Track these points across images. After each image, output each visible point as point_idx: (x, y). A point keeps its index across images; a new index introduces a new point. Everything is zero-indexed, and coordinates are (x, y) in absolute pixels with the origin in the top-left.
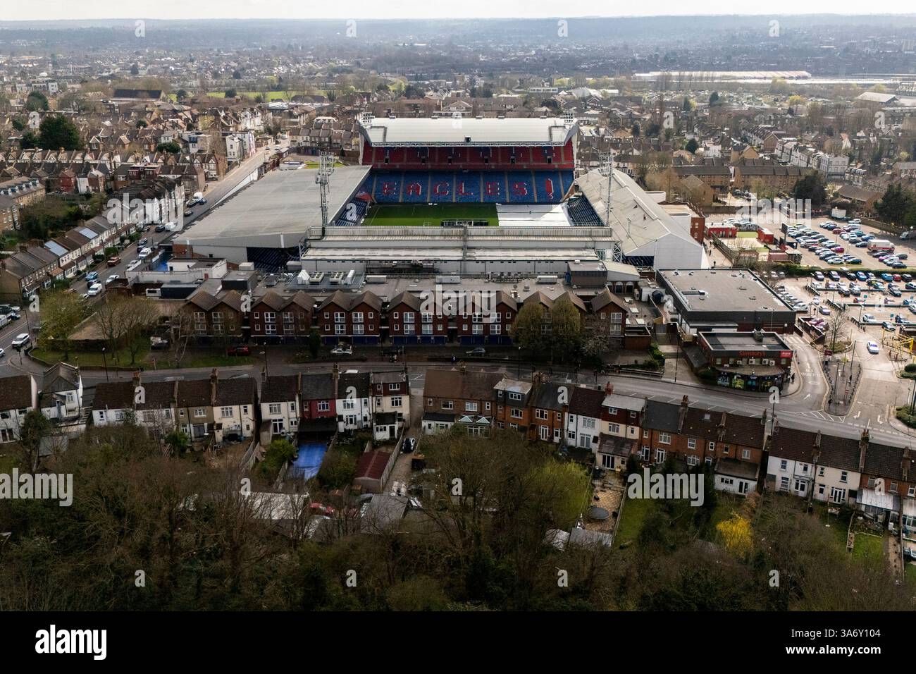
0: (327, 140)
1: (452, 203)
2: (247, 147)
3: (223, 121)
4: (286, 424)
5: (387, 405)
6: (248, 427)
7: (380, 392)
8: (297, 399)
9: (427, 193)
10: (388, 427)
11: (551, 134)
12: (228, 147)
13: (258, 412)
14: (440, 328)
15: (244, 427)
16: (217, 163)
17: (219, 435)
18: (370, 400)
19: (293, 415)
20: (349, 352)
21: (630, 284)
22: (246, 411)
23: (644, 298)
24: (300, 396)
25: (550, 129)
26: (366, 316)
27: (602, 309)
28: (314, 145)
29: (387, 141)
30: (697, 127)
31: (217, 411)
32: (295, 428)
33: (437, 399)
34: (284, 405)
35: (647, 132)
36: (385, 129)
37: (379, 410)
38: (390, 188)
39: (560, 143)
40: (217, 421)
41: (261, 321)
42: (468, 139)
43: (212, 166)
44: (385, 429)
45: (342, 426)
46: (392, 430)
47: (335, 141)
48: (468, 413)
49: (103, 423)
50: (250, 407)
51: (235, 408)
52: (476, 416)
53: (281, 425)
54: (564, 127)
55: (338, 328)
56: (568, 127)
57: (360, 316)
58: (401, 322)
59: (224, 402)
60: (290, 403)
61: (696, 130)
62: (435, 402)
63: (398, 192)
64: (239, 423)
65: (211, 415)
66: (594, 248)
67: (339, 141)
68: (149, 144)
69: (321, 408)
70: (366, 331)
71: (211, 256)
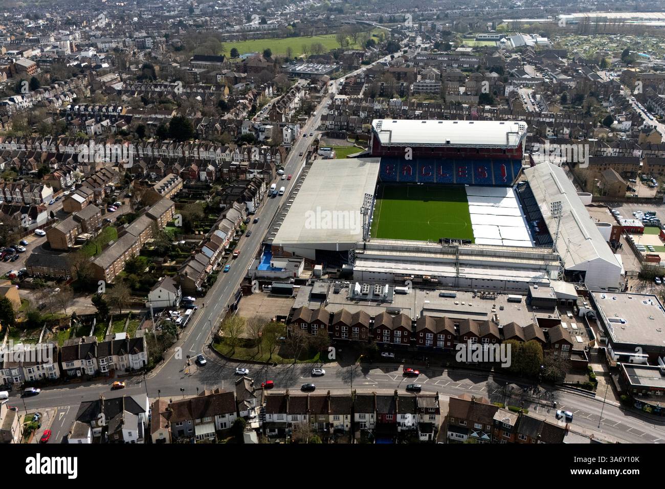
0: (346, 124)
1: (434, 183)
2: (295, 134)
3: (278, 110)
4: (367, 425)
5: (426, 419)
6: (347, 426)
7: (423, 412)
8: (375, 412)
9: (416, 174)
10: (428, 435)
11: (508, 139)
12: (284, 135)
13: (353, 418)
14: (449, 344)
15: (345, 426)
16: (281, 156)
17: (332, 430)
18: (417, 416)
19: (372, 420)
20: (392, 355)
21: (571, 301)
22: (347, 418)
23: (581, 314)
24: (377, 411)
25: (508, 134)
26: (402, 333)
27: (557, 342)
28: (337, 127)
29: (392, 142)
30: (613, 96)
31: (331, 417)
32: (372, 427)
33: (457, 419)
34: (367, 415)
35: (572, 100)
36: (391, 132)
37: (422, 421)
38: (391, 169)
39: (514, 146)
40: (331, 422)
41: (340, 331)
42: (448, 142)
43: (278, 157)
44: (426, 435)
45: (399, 429)
46: (430, 436)
47: (351, 125)
48: (476, 430)
49: (271, 420)
50: (349, 416)
51: (341, 417)
52: (480, 433)
53: (365, 425)
54: (518, 133)
55: (385, 339)
56: (520, 133)
57: (399, 333)
58: (424, 338)
59: (336, 413)
60: (371, 414)
61: (611, 99)
62: (455, 420)
63: (396, 172)
64: (342, 423)
65: (328, 418)
66: (545, 269)
67: (353, 125)
68: (234, 131)
69: (389, 418)
70: (402, 342)
71: (294, 253)
